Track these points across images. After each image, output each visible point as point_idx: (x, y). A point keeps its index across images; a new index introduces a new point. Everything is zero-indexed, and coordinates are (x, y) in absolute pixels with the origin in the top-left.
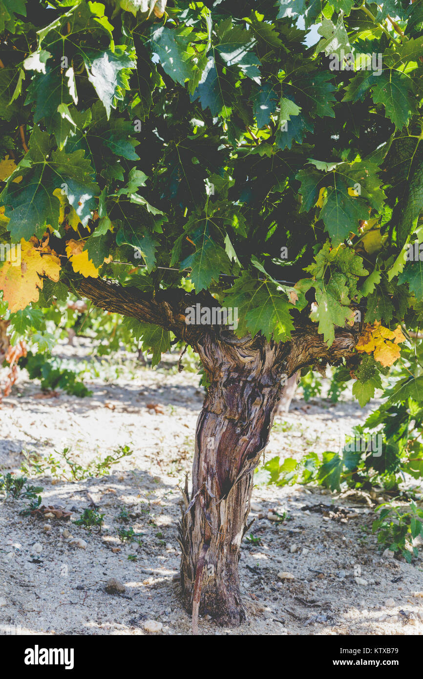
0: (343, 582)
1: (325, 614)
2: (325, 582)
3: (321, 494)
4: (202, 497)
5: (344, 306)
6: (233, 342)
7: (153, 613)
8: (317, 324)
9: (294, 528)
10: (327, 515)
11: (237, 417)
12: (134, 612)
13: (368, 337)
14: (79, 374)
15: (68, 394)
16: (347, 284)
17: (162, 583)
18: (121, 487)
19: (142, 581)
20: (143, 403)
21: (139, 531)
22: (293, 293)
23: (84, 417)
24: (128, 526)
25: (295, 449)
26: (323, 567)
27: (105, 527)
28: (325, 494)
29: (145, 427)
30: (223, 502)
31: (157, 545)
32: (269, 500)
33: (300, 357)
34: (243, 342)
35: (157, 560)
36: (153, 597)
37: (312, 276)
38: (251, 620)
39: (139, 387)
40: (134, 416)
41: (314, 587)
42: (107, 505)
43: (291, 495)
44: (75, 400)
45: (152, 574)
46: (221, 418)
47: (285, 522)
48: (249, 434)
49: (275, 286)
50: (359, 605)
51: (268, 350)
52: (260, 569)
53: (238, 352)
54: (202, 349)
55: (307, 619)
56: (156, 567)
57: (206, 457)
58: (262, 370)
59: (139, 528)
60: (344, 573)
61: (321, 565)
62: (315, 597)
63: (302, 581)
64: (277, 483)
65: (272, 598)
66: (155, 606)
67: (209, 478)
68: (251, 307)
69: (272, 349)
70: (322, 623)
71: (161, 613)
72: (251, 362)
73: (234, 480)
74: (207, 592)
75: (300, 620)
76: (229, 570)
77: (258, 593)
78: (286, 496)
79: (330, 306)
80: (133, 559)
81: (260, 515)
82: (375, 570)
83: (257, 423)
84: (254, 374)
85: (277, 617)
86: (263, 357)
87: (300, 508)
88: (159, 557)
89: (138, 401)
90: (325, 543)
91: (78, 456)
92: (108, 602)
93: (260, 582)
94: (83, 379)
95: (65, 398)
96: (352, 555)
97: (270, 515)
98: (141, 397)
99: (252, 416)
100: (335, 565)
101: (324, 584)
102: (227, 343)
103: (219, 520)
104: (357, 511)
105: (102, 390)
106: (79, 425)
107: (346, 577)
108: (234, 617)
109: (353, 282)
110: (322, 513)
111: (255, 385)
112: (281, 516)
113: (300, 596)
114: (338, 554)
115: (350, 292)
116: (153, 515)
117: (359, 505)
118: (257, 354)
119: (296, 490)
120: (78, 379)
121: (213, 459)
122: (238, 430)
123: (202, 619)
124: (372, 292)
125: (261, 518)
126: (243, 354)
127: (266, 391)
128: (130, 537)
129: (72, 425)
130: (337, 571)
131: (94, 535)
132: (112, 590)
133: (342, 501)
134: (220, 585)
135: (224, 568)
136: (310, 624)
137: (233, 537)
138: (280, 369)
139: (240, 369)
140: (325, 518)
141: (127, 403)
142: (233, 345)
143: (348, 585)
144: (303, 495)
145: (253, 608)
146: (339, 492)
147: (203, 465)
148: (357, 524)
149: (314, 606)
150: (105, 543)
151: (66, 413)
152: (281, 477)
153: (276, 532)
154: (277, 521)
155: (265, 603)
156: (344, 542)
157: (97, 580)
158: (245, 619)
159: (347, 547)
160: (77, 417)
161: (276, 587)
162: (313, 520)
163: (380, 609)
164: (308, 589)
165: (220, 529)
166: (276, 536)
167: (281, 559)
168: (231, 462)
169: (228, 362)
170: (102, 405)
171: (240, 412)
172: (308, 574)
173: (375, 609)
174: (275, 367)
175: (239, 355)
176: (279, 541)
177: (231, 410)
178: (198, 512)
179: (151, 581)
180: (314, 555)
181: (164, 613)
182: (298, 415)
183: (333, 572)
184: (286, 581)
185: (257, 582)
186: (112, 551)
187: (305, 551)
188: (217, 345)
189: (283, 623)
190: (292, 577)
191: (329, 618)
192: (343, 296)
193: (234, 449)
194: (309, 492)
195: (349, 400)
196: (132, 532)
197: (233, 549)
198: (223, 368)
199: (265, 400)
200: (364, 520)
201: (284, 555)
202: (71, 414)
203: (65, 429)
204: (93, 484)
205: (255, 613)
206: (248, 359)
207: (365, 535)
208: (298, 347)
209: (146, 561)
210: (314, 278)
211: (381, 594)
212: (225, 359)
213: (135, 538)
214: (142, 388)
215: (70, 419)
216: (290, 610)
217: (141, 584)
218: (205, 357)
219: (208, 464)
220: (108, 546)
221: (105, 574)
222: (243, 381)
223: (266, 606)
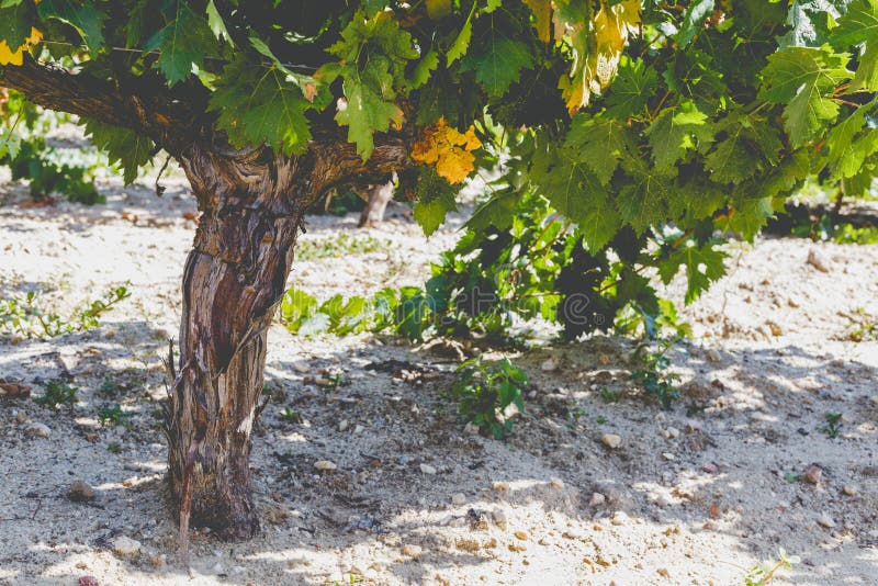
0: (403, 471)
1: (371, 517)
2: (380, 471)
3: (396, 345)
4: (192, 371)
5: (388, 101)
6: (231, 154)
7: (131, 527)
8: (346, 128)
9: (349, 397)
10: (399, 375)
11: (239, 259)
12: (105, 527)
13: (429, 143)
14: (89, 169)
15: (70, 200)
16: (390, 71)
17: (150, 483)
18: (108, 346)
19: (122, 481)
20: (179, 212)
21: (130, 409)
22: (309, 85)
23: (84, 236)
24: (114, 402)
25: (371, 281)
26: (381, 450)
27: (82, 404)
28: (401, 345)
29: (171, 249)
30: (221, 379)
31: (152, 427)
32: (321, 356)
33: (329, 173)
34: (244, 153)
35: (149, 449)
36: (135, 504)
37: (340, 60)
38: (268, 531)
39: (176, 187)
40: (162, 231)
41: (363, 480)
42: (87, 374)
43: (353, 348)
44: (79, 209)
45: (139, 470)
46: (217, 262)
47: (338, 388)
48: (257, 282)
49: (285, 76)
50: (417, 503)
51: (281, 165)
52: (292, 457)
53: (238, 169)
54: (188, 164)
55: (346, 524)
56: (147, 460)
57: (197, 316)
58: (273, 193)
59: (129, 404)
60: (407, 458)
61: (379, 448)
62: (364, 493)
63: (347, 473)
64: (337, 331)
65: (303, 497)
66: (135, 517)
67: (201, 345)
68: (253, 105)
69: (286, 163)
70: (365, 530)
71: (141, 526)
72: (258, 182)
73: (236, 346)
74: (204, 497)
75: (337, 526)
76: (235, 467)
77: (286, 490)
78: (347, 349)
79: (366, 102)
80: (115, 449)
81: (306, 379)
82: (449, 453)
83: (267, 267)
84: (261, 199)
85: (305, 523)
86: (274, 176)
87: (363, 365)
88: (154, 445)
89: (171, 209)
90: (388, 416)
91: (61, 298)
92: (69, 514)
93: (290, 475)
94: (93, 178)
95: (65, 206)
96: (422, 432)
97: (319, 378)
98: (177, 203)
99: (261, 258)
100: (397, 447)
101: (378, 474)
102: (223, 156)
103: (218, 401)
104: (440, 367)
105: (119, 194)
106: (75, 249)
107: (410, 463)
108: (243, 529)
109: (399, 69)
110: (392, 373)
111: (264, 214)
112: (333, 380)
113: (343, 493)
114: (403, 431)
115: (395, 81)
116: (148, 386)
117: (447, 360)
118: (265, 172)
119: (363, 341)
120: (87, 179)
121: (206, 317)
122: (242, 278)
123: (197, 533)
124: (425, 82)
125: (306, 382)
126: (243, 170)
127: (280, 222)
128: (117, 417)
129: (65, 249)
130: (398, 456)
131: (63, 417)
132: (78, 496)
133: (423, 354)
134: (221, 487)
135: (227, 464)
136: (350, 532)
137: (239, 423)
138: (299, 192)
139: (242, 192)
140: (395, 379)
141: (154, 212)
142: (230, 159)
143: (410, 474)
144: (371, 347)
145: (273, 515)
146: (421, 341)
147: (193, 325)
148: (436, 388)
149: (360, 506)
150: (78, 427)
151: (58, 232)
152: (342, 324)
153: (323, 402)
154: (327, 386)
155: (293, 504)
156: (414, 414)
157: (59, 482)
158: (259, 530)
159: (416, 421)
160: (73, 237)
161: (310, 482)
162: (378, 383)
163: (444, 508)
164: (355, 483)
165: (219, 413)
166: (323, 409)
167: (324, 441)
168: (232, 323)
169: (225, 182)
170: (119, 216)
171: (242, 252)
172: (359, 461)
173: (438, 509)
174: (291, 189)
175: (238, 173)
176: (326, 415)
177: (230, 250)
178: (187, 391)
179: (135, 481)
180: (371, 434)
181: (147, 527)
182: (396, 225)
183: (393, 456)
184: (324, 473)
185: (286, 476)
186: (87, 439)
187: (359, 428)
188: (208, 157)
189: (312, 532)
190: (334, 466)
191: (376, 522)
192: (385, 88)
193: (235, 305)
194: (379, 343)
195: (470, 202)
196: (119, 410)
197: (239, 439)
198: (218, 192)
199: (279, 236)
200: (447, 382)
201: (330, 435)
202: (65, 232)
203: (56, 255)
204: (71, 343)
205: (274, 519)
206: (252, 179)
207: (445, 403)
208: (324, 159)
209: (134, 452)
210: (344, 62)
211: (451, 487)
212: (220, 179)
213: (122, 418)
214: (179, 189)
215: (63, 240)
216: (325, 514)
217: (120, 486)
218: (192, 174)
219: (199, 325)
220: (82, 431)
221: (71, 473)
222: (247, 209)
223: (293, 509)
